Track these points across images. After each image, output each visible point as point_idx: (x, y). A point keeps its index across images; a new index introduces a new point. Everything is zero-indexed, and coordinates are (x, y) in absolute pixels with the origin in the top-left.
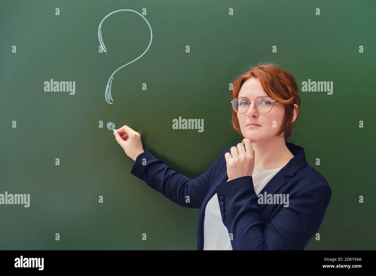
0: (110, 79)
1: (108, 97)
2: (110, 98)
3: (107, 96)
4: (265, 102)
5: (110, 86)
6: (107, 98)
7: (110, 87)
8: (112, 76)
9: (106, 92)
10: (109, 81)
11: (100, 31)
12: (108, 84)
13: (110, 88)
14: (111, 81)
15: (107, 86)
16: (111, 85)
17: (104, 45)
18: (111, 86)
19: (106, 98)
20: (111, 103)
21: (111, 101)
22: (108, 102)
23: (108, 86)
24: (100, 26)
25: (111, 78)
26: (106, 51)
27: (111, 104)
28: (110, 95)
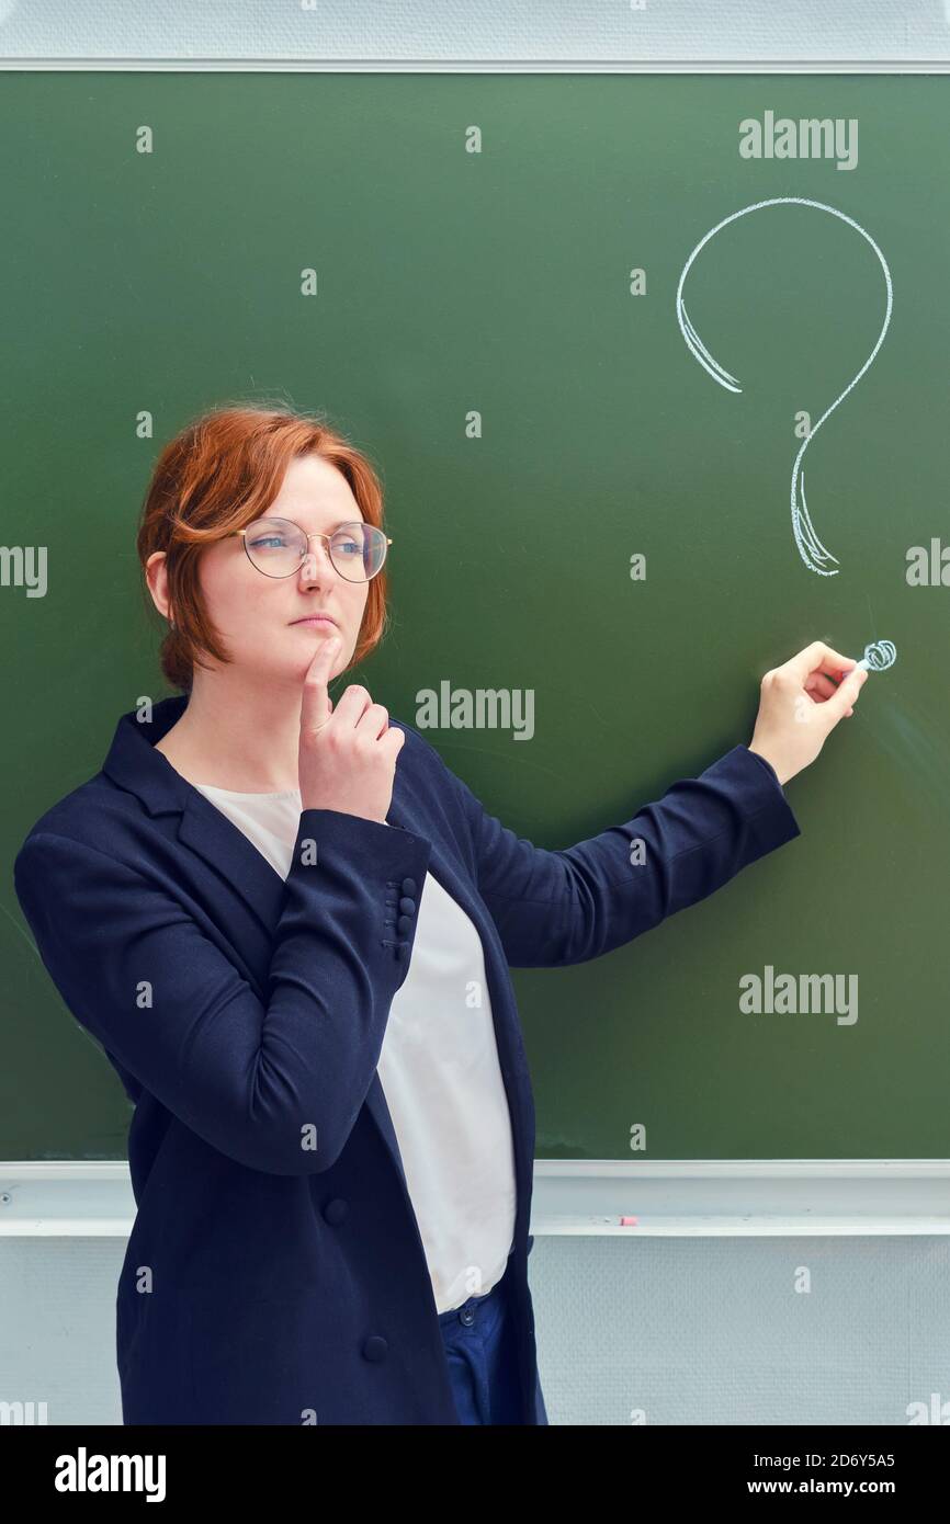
0: (794, 485)
1: (813, 555)
2: (822, 554)
3: (808, 553)
4: (346, 545)
5: (803, 512)
6: (811, 559)
7: (804, 517)
8: (795, 470)
9: (798, 539)
10: (793, 494)
11: (685, 323)
12: (793, 508)
13: (808, 517)
14: (802, 491)
15: (794, 516)
16: (804, 504)
17: (720, 370)
18: (806, 511)
19: (807, 562)
20: (831, 573)
21: (829, 565)
22: (820, 572)
23: (795, 513)
24: (680, 302)
25: (794, 479)
26: (736, 386)
27: (835, 575)
28: (819, 543)
